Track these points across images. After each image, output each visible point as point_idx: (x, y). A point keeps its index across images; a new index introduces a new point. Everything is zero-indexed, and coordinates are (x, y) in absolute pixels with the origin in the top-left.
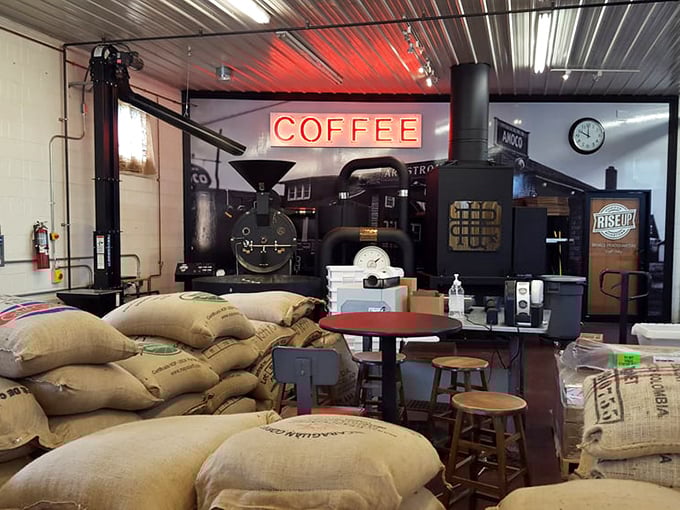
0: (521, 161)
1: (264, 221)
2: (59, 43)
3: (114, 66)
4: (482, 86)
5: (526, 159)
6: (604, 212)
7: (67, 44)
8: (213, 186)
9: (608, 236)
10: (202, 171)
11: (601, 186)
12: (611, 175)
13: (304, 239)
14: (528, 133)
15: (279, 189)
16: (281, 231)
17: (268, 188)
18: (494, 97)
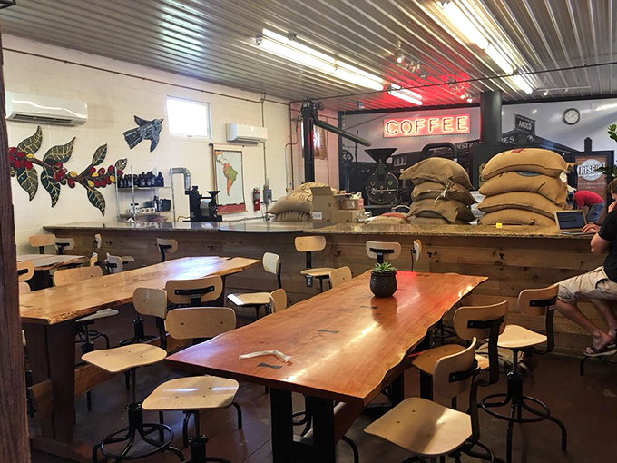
0: (531, 137)
1: (381, 178)
2: (287, 102)
3: (312, 110)
4: (498, 99)
5: (534, 136)
6: (584, 164)
7: (291, 102)
8: (354, 160)
9: (587, 178)
10: (348, 153)
11: (582, 149)
12: (588, 142)
13: (404, 187)
14: (534, 121)
15: (390, 161)
16: (390, 183)
17: (384, 161)
18: (504, 103)
